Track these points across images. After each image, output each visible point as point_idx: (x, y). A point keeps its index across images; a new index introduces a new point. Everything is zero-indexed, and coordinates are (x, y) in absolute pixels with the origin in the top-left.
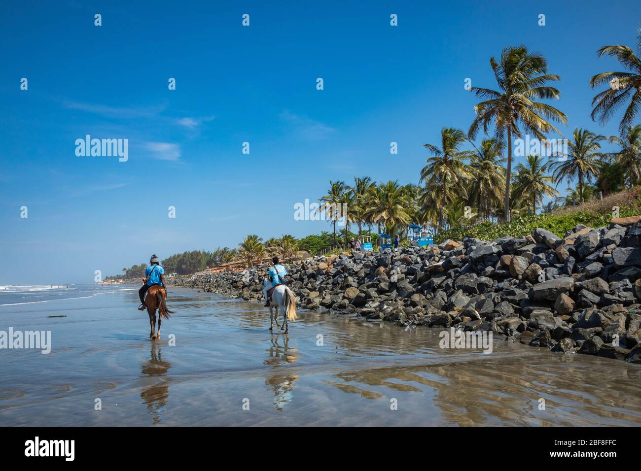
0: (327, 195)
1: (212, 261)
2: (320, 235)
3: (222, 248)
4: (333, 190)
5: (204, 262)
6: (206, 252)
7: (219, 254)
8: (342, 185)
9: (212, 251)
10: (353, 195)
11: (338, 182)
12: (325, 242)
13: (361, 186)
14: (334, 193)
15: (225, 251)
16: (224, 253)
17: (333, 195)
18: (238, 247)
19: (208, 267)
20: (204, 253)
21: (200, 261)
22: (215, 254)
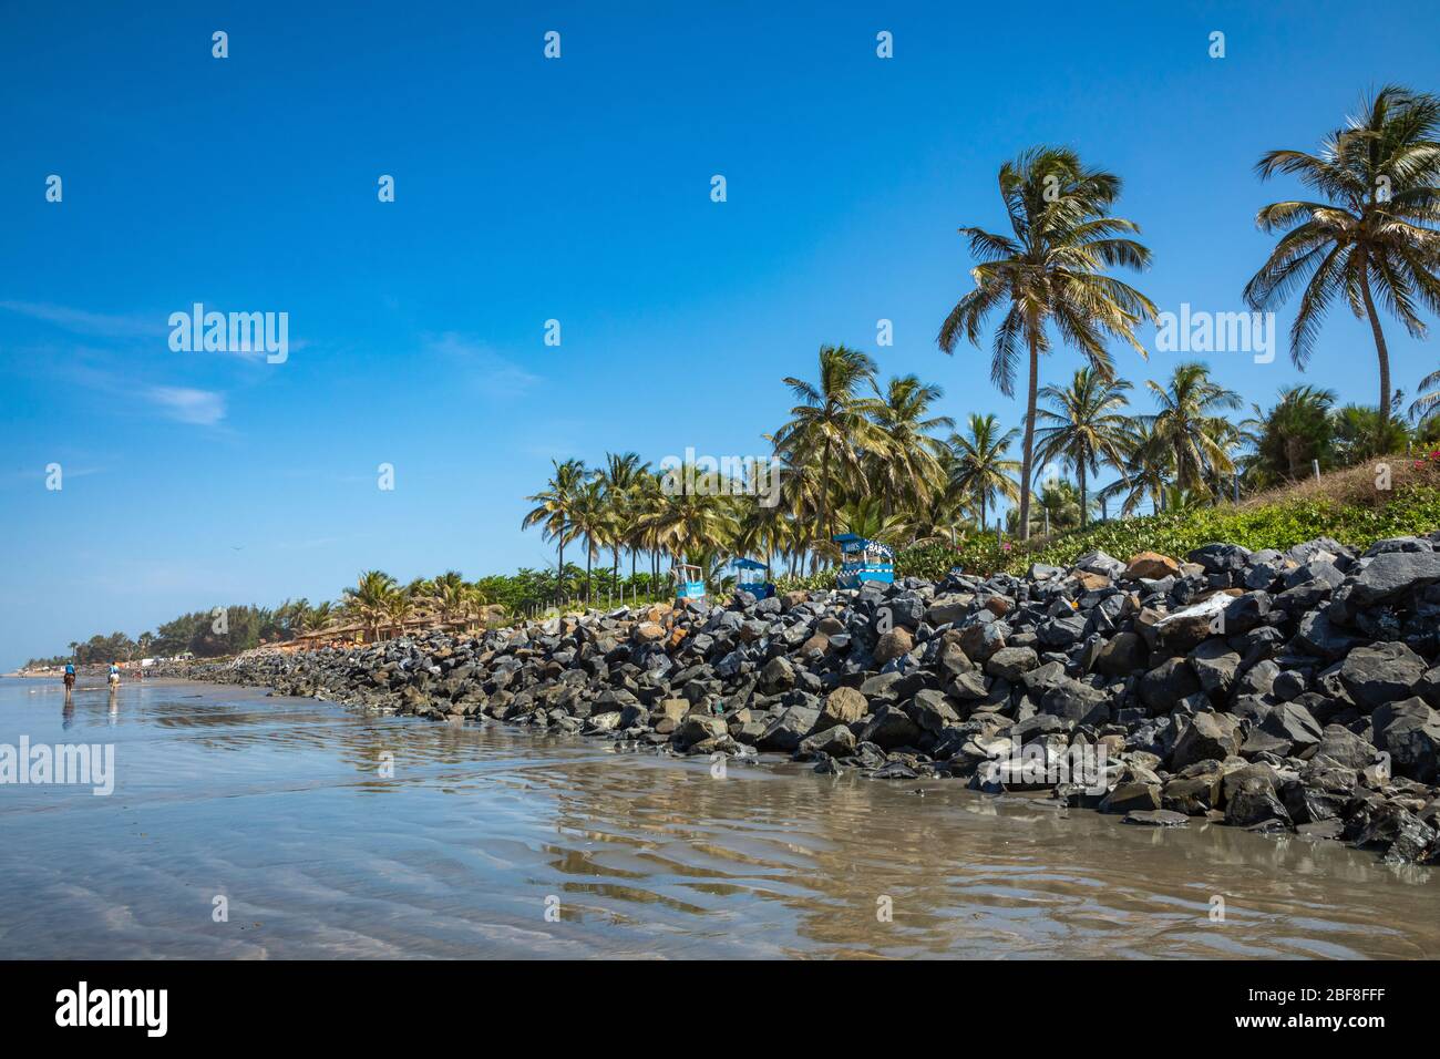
0: (547, 489)
1: (271, 629)
2: (516, 574)
3: (293, 602)
4: (560, 477)
5: (254, 630)
6: (260, 609)
7: (287, 614)
8: (579, 468)
9: (273, 607)
10: (603, 489)
11: (571, 462)
12: (526, 591)
13: (622, 472)
14: (562, 485)
15: (300, 608)
16: (299, 611)
17: (560, 490)
18: (337, 598)
19: (263, 641)
20: (255, 610)
21: (245, 627)
22: (280, 614)
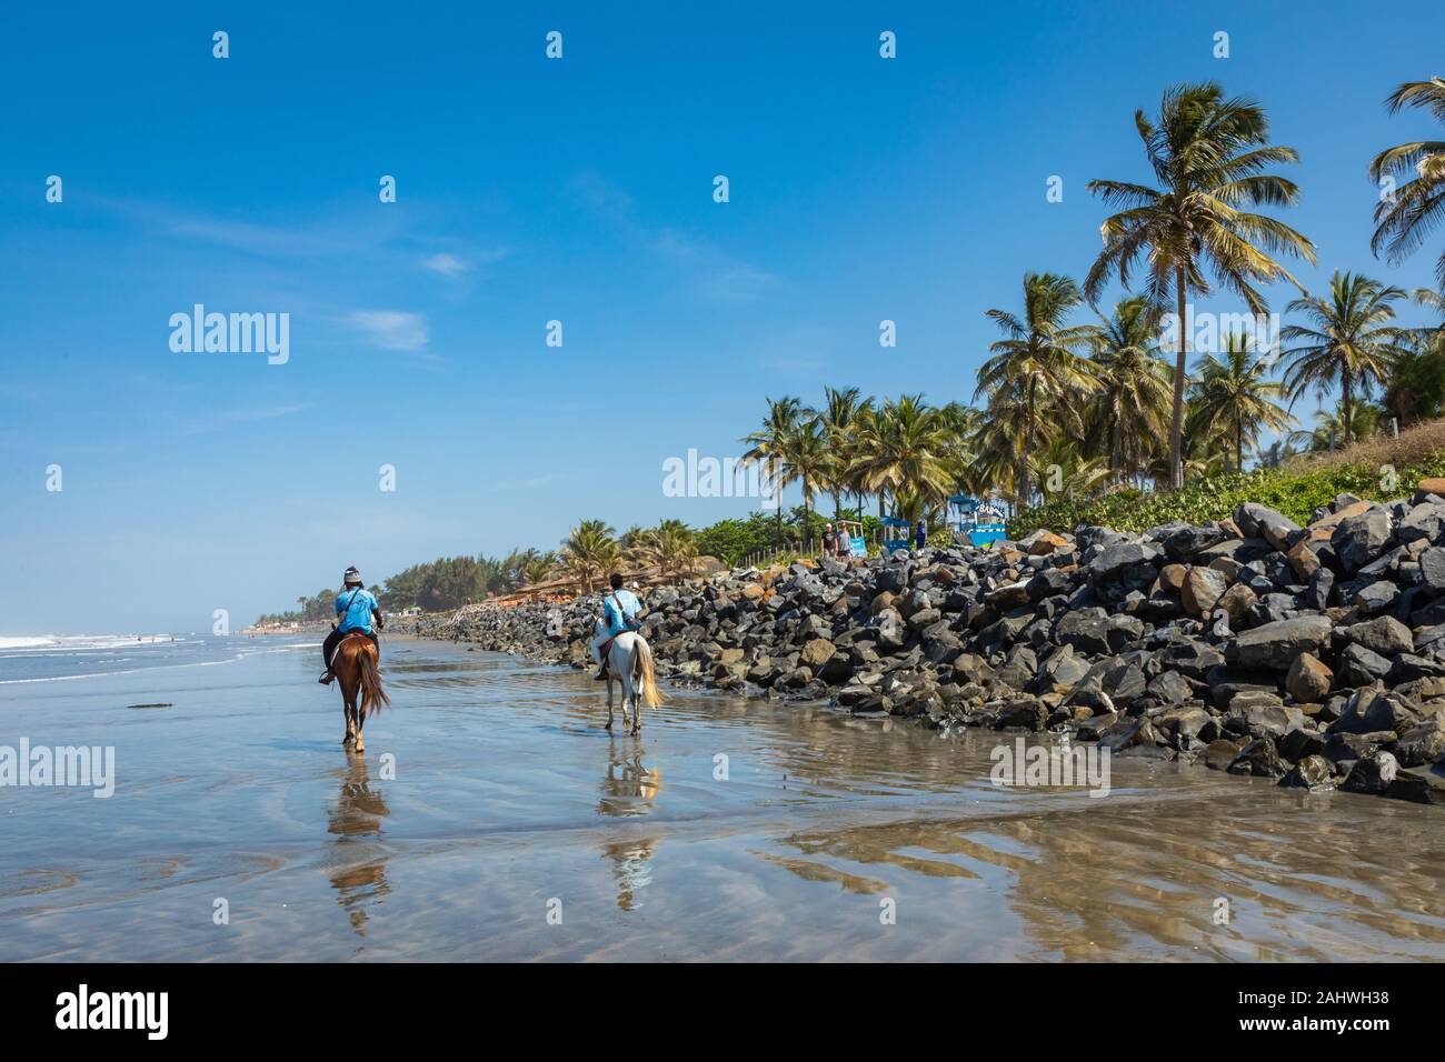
0: (762, 429)
1: (499, 581)
2: (747, 519)
3: (522, 551)
4: (775, 417)
5: (482, 582)
6: (487, 559)
7: (515, 564)
8: (794, 406)
9: (501, 557)
10: (821, 427)
11: (786, 400)
12: (757, 537)
13: (840, 408)
14: (777, 425)
15: (529, 557)
16: (528, 561)
17: (775, 430)
18: (559, 549)
19: (490, 594)
20: (482, 561)
21: (472, 580)
22: (508, 565)
